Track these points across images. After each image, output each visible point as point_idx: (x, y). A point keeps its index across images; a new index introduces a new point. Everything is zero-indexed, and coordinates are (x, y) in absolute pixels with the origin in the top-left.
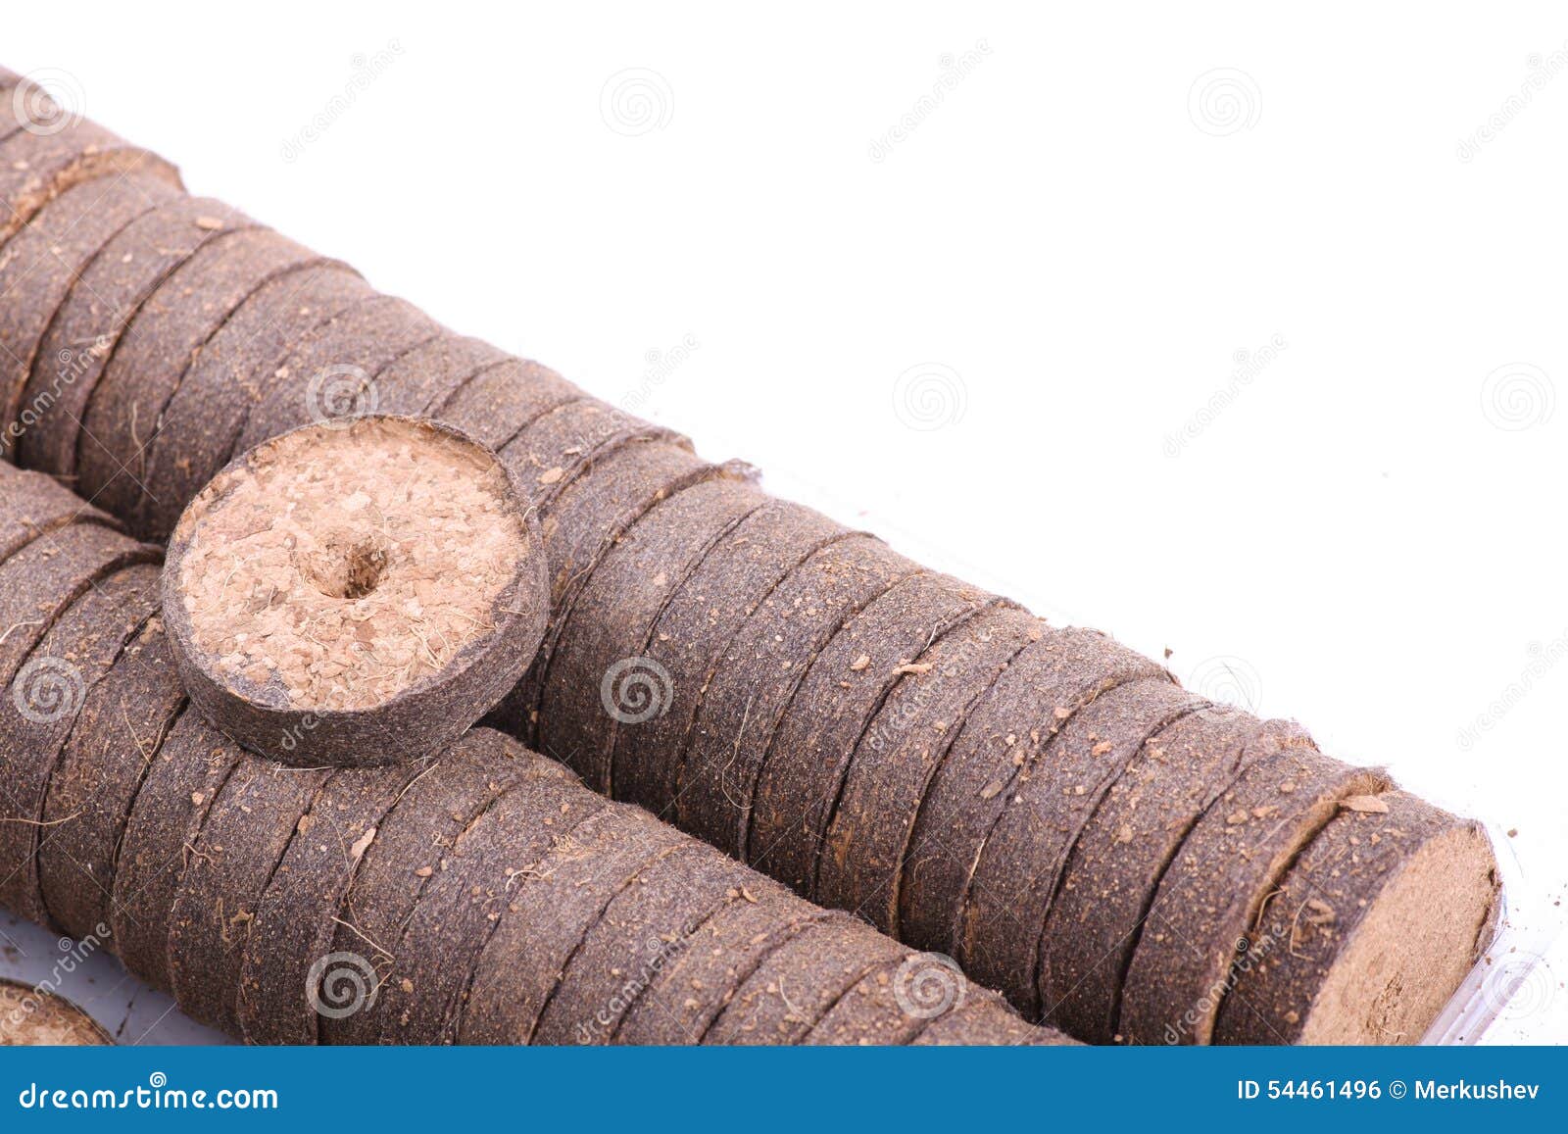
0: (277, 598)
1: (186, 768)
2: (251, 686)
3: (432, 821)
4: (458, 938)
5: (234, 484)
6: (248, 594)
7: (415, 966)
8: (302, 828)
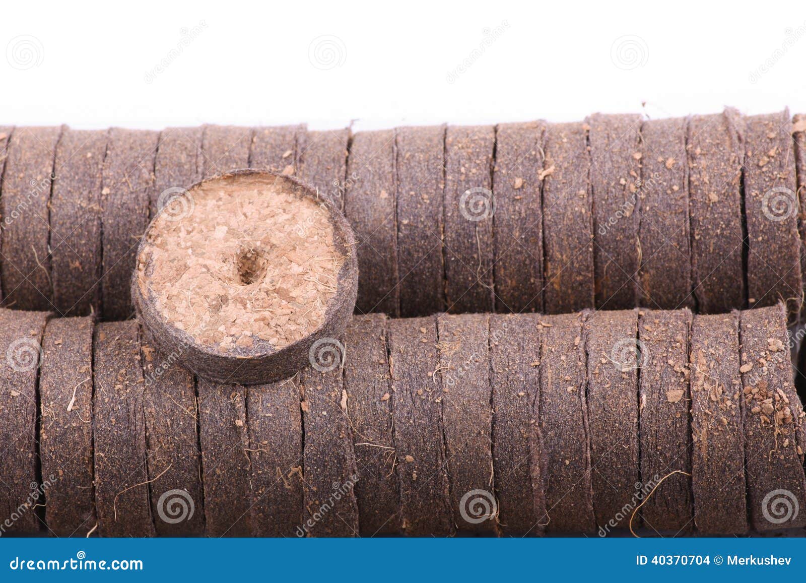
0: (224, 300)
1: (221, 412)
2: (246, 350)
3: (370, 371)
4: (425, 421)
5: (149, 255)
6: (206, 305)
7: (409, 446)
8: (305, 408)
